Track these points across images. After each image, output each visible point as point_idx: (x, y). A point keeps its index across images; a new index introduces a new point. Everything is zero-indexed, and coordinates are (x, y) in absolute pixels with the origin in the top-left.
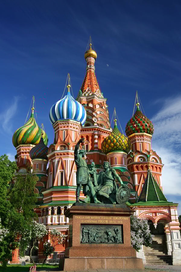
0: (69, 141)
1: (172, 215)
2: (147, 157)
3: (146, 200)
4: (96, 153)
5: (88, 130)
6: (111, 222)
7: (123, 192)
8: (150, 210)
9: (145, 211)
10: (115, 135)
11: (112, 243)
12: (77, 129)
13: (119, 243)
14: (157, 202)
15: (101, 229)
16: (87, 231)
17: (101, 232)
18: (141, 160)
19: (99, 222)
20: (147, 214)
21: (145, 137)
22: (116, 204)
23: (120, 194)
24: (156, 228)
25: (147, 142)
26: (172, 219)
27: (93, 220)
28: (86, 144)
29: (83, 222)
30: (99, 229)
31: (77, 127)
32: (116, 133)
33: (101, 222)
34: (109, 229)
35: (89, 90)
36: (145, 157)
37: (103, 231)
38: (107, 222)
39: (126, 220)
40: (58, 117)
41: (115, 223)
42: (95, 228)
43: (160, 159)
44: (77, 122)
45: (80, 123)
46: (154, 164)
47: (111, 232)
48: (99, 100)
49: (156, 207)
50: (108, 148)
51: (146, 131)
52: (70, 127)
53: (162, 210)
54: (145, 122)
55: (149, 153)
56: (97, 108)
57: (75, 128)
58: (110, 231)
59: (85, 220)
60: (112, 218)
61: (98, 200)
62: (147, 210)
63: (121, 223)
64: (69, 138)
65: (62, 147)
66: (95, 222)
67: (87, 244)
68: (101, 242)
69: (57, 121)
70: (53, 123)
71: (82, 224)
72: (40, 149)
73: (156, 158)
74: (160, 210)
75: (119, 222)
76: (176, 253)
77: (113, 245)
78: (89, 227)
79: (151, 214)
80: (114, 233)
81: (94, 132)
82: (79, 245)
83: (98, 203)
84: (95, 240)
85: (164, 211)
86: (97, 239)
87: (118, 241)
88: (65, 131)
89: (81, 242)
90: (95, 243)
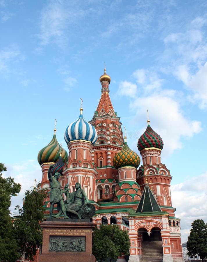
0: (80, 159)
1: (163, 223)
2: (156, 170)
3: (141, 211)
4: (109, 168)
5: (102, 148)
6: (75, 234)
7: (88, 209)
8: (144, 220)
9: (139, 221)
10: (124, 152)
11: (75, 251)
12: (88, 147)
13: (81, 251)
14: (152, 212)
15: (67, 240)
16: (55, 242)
17: (66, 242)
18: (151, 173)
19: (65, 234)
20: (142, 223)
21: (155, 152)
22: (82, 219)
23: (85, 210)
24: (149, 235)
25: (157, 156)
26: (163, 228)
27: (60, 232)
28: (100, 161)
29: (51, 234)
30: (65, 239)
31: (88, 146)
32: (125, 149)
33: (67, 234)
34: (74, 239)
35: (103, 111)
36: (154, 170)
37: (68, 242)
38: (72, 234)
39: (89, 232)
40: (71, 138)
41: (79, 234)
42: (63, 239)
43: (169, 171)
44: (88, 142)
45: (90, 142)
46: (163, 176)
47: (76, 243)
48: (112, 119)
49: (149, 217)
50: (117, 164)
51: (155, 146)
52: (81, 146)
53: (154, 220)
54: (155, 137)
55: (158, 166)
56: (110, 127)
57: (86, 147)
58: (74, 242)
59: (53, 232)
60: (77, 231)
61: (67, 215)
62: (142, 220)
63: (84, 234)
64: (81, 157)
65: (74, 165)
66: (62, 234)
67: (54, 252)
68: (67, 251)
69: (70, 142)
70: (68, 143)
71: (50, 236)
72: (58, 166)
73: (165, 170)
74: (153, 220)
75: (82, 234)
76: (165, 257)
77: (76, 252)
78: (57, 238)
79: (145, 224)
80: (78, 243)
81: (107, 149)
82: (48, 252)
83: (67, 218)
84: (61, 249)
85: (156, 221)
86: (63, 248)
87: (80, 249)
88: (77, 150)
89: (49, 251)
90: (62, 251)
